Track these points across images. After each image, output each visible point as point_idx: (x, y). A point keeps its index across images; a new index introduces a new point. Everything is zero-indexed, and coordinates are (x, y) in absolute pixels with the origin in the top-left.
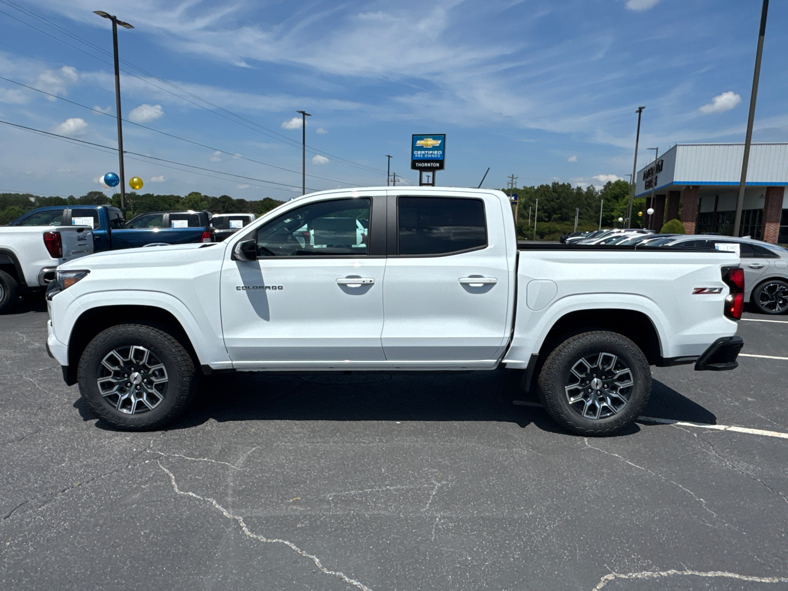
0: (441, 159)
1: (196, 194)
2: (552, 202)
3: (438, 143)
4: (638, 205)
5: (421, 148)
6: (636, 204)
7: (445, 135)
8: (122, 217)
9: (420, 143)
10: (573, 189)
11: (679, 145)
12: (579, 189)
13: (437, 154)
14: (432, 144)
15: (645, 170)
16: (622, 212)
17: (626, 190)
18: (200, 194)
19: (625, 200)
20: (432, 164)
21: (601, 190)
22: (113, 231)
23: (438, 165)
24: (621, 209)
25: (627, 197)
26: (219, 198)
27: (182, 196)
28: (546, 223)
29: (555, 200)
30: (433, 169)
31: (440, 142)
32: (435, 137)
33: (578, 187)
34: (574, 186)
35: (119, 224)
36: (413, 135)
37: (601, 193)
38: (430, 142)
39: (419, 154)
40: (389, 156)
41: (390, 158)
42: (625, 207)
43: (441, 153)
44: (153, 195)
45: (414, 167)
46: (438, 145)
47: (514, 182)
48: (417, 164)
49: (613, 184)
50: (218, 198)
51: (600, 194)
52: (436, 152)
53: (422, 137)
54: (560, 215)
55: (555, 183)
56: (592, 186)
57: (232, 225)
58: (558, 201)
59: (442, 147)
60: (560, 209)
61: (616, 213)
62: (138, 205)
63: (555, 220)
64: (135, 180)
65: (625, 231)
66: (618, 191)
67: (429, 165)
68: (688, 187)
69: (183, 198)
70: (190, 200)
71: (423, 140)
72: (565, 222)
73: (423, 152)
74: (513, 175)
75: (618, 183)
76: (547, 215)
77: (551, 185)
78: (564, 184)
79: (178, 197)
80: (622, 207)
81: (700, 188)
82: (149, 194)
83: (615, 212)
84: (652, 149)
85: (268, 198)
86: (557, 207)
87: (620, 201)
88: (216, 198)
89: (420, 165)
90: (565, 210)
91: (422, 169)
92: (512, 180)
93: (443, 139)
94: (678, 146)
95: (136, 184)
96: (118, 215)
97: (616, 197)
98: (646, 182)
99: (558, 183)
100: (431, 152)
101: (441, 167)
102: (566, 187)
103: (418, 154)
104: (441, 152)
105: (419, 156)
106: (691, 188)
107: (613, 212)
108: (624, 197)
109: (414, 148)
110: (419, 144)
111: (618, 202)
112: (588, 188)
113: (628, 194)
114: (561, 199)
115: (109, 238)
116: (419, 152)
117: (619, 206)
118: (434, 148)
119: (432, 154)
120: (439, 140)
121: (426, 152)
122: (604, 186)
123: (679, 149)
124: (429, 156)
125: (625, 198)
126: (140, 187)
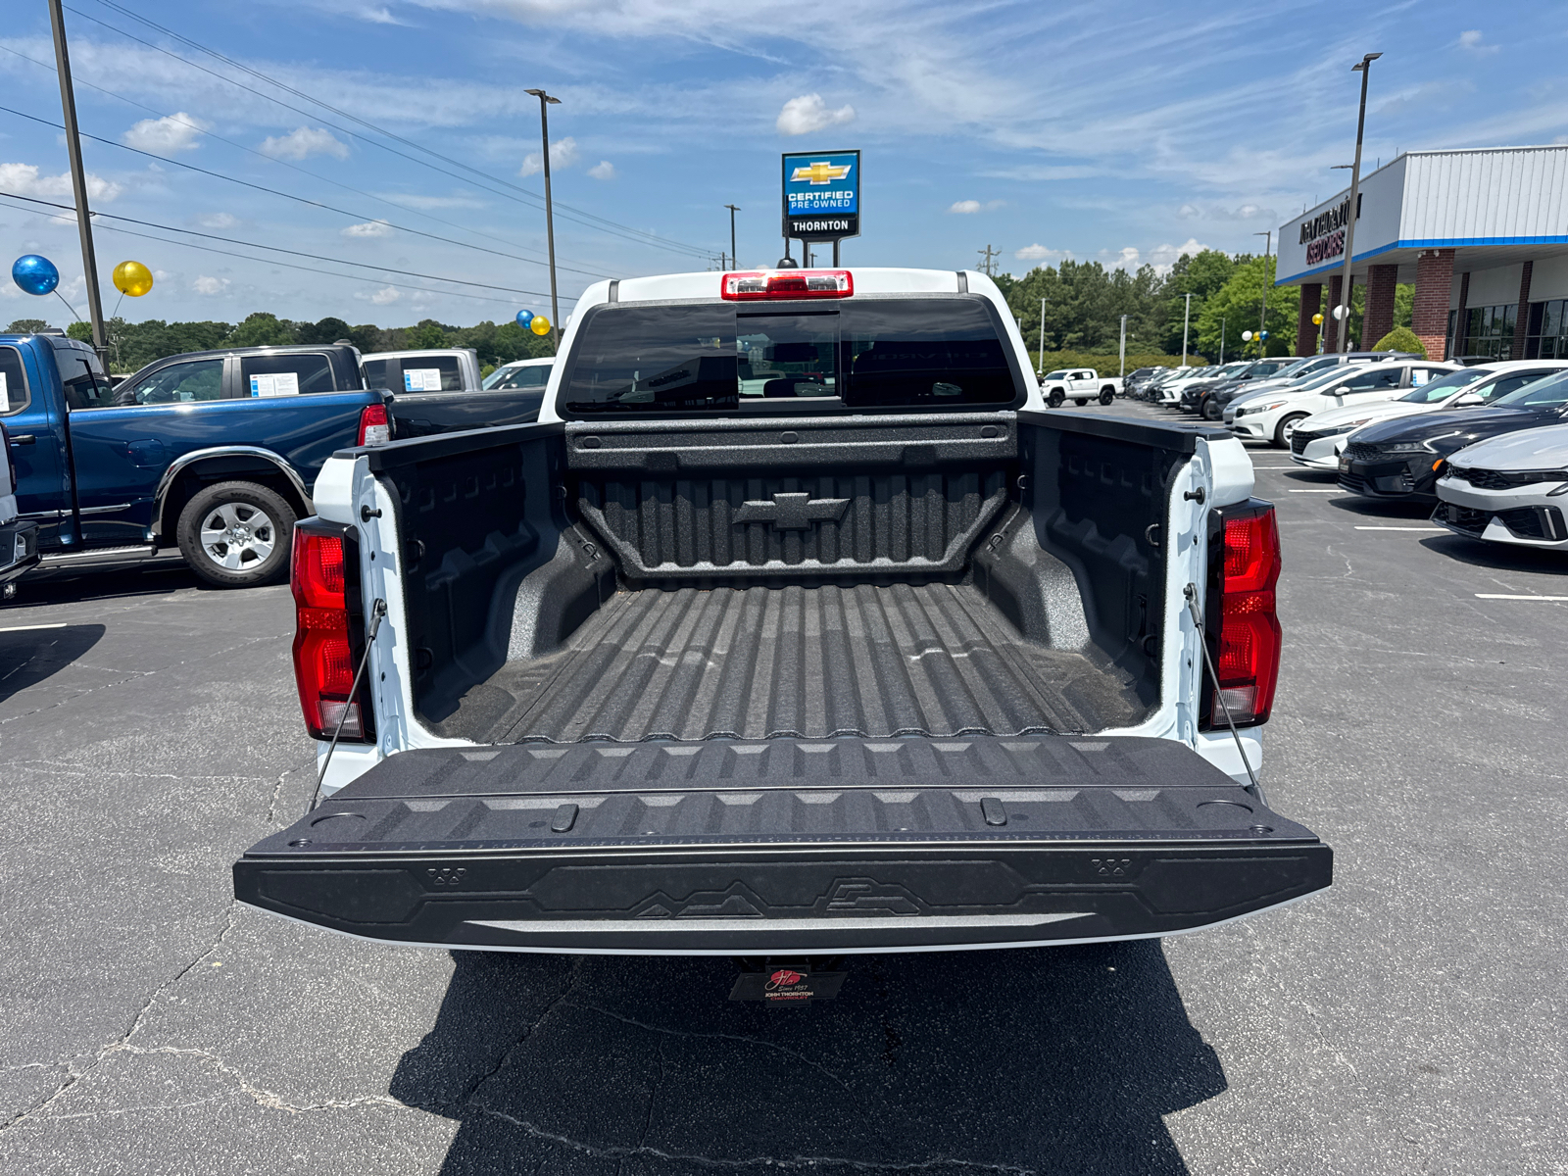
0: (853, 210)
1: (263, 316)
2: (1062, 306)
3: (843, 172)
4: (1251, 304)
5: (804, 186)
6: (1247, 303)
7: (858, 152)
8: (101, 371)
9: (800, 173)
10: (1107, 275)
11: (1411, 155)
12: (1121, 273)
13: (843, 199)
14: (829, 176)
15: (1305, 220)
16: (1215, 321)
17: (1222, 273)
18: (273, 316)
19: (1221, 294)
20: (831, 223)
21: (1168, 275)
22: (76, 414)
23: (845, 225)
24: (1214, 314)
25: (1226, 288)
26: (318, 324)
27: (231, 324)
28: (1053, 353)
29: (1069, 301)
30: (832, 236)
31: (847, 169)
32: (835, 157)
33: (1117, 270)
34: (1109, 268)
35: (91, 392)
36: (784, 155)
37: (1168, 280)
38: (825, 171)
39: (800, 200)
40: (733, 208)
41: (735, 212)
42: (1223, 310)
43: (851, 196)
44: (163, 323)
45: (790, 232)
46: (843, 177)
47: (991, 263)
48: (796, 224)
49: (1193, 261)
50: (315, 324)
51: (1165, 282)
52: (839, 195)
53: (805, 159)
54: (1080, 334)
55: (1067, 262)
56: (1148, 265)
57: (412, 382)
58: (1077, 302)
59: (853, 182)
60: (1080, 319)
61: (1203, 325)
62: (131, 348)
63: (1071, 345)
64: (130, 269)
65: (1349, 358)
66: (1203, 275)
67: (824, 225)
68: (1430, 252)
69: (234, 328)
70: (250, 333)
71: (809, 166)
72: (1093, 350)
73: (809, 196)
74: (989, 246)
75: (1202, 258)
76: (1052, 334)
77: (1058, 269)
78: (1087, 264)
79: (224, 326)
80: (1214, 310)
81: (1456, 253)
82: (153, 322)
83: (1201, 321)
84: (1342, 167)
85: (429, 321)
86: (1074, 315)
87: (1209, 298)
88: (311, 324)
89: (803, 227)
90: (1091, 323)
91: (808, 237)
92: (988, 258)
93: (855, 162)
94: (1408, 157)
95: (134, 281)
96: (86, 362)
97: (1201, 290)
98: (1310, 248)
99: (1073, 263)
100: (827, 195)
101: (853, 230)
102: (1092, 271)
103: (797, 201)
104: (851, 193)
105: (800, 205)
106: (1437, 254)
107: (1197, 321)
108: (1219, 288)
109: (788, 186)
110: (798, 176)
111: (1206, 300)
112: (1140, 271)
113: (1225, 280)
114: (1081, 299)
115: (61, 438)
116: (800, 196)
117: (1210, 308)
118: (836, 185)
119: (830, 199)
120: (846, 164)
121: (817, 194)
122: (1174, 266)
123: (1412, 164)
124: (825, 204)
125: (1222, 290)
126: (146, 290)
